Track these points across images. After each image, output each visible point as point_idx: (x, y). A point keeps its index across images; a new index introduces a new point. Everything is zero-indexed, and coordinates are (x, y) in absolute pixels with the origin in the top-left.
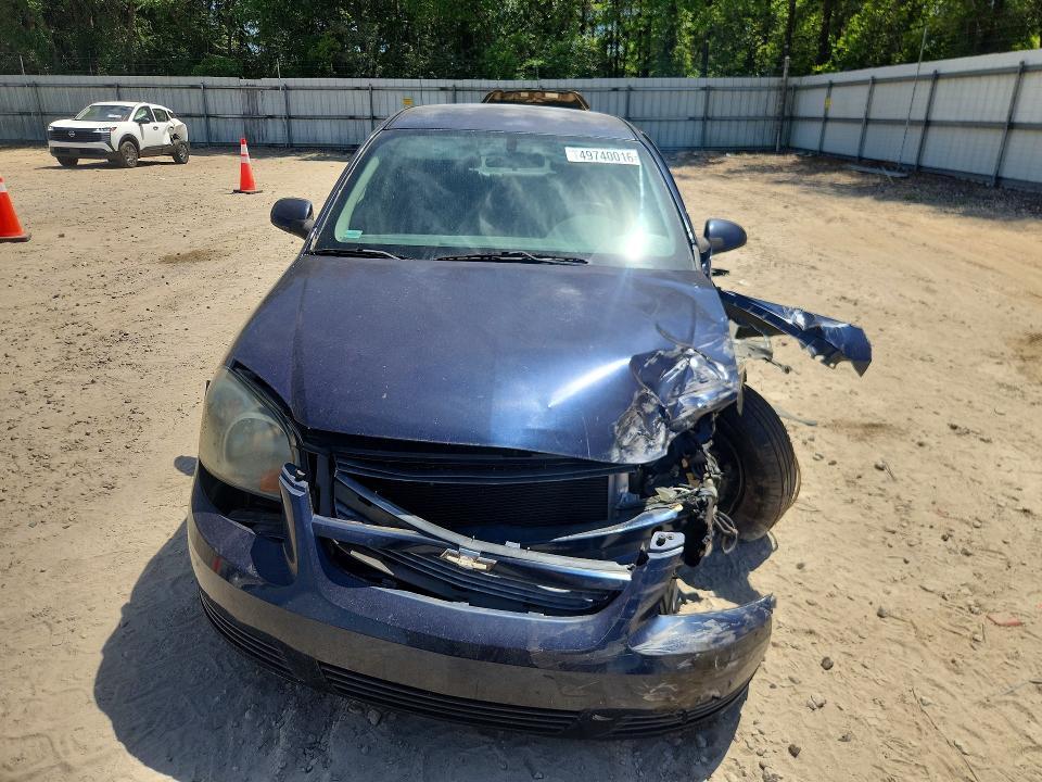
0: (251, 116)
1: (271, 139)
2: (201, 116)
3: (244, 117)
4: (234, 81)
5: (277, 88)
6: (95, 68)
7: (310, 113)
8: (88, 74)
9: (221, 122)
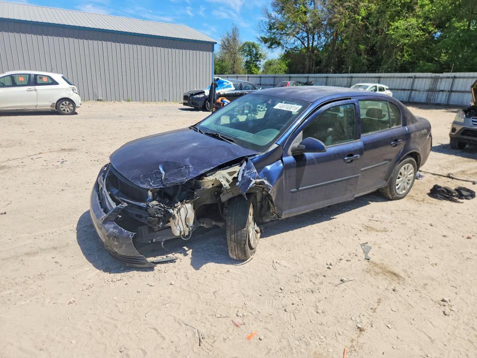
0: (432, 90)
1: (438, 101)
2: (408, 90)
3: (429, 91)
4: (429, 75)
5: (449, 77)
6: (379, 70)
7: (463, 90)
8: (375, 73)
9: (417, 92)
